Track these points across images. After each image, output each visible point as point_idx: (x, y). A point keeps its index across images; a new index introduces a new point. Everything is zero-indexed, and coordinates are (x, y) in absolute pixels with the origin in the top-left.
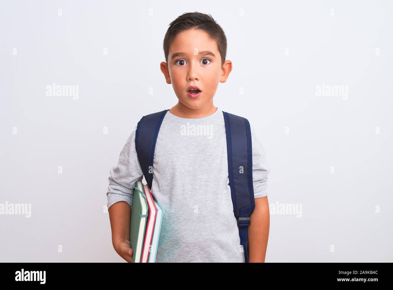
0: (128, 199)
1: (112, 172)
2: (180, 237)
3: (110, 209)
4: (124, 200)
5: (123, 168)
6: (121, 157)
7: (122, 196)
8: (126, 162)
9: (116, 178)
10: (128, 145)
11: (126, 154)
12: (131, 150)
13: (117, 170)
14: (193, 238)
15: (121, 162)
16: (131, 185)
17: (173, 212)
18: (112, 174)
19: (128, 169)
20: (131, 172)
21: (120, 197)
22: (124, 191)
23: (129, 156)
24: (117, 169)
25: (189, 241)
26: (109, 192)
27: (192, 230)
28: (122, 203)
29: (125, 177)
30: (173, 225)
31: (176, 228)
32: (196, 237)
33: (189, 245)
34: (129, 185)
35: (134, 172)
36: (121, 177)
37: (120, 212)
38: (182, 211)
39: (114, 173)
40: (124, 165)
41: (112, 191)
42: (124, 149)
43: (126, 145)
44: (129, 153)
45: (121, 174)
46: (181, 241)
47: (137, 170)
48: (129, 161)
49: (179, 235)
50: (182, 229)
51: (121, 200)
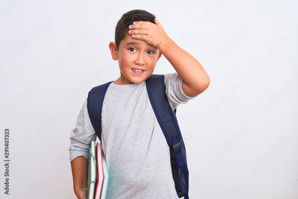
0: (85, 154)
1: (72, 132)
2: (125, 175)
3: (72, 163)
4: (82, 155)
5: (80, 128)
6: (78, 120)
7: (80, 151)
8: (82, 123)
9: (75, 137)
10: (82, 110)
11: (81, 117)
12: (85, 113)
13: (75, 131)
14: (135, 174)
15: (78, 124)
16: (87, 141)
17: (118, 157)
18: (72, 134)
19: (83, 128)
20: (86, 130)
21: (79, 153)
22: (82, 147)
23: (84, 118)
24: (75, 129)
25: (132, 176)
26: (71, 149)
27: (133, 168)
28: (81, 158)
29: (82, 135)
30: (119, 167)
31: (121, 168)
32: (137, 172)
33: (132, 179)
34: (85, 140)
35: (88, 130)
36: (79, 136)
37: (79, 165)
38: (125, 155)
39: (73, 133)
40: (81, 125)
41: (73, 148)
42: (80, 114)
43: (81, 110)
44: (84, 116)
45: (79, 133)
46: (126, 178)
47: (90, 129)
48: (84, 122)
49: (124, 174)
50: (126, 168)
51: (79, 156)
